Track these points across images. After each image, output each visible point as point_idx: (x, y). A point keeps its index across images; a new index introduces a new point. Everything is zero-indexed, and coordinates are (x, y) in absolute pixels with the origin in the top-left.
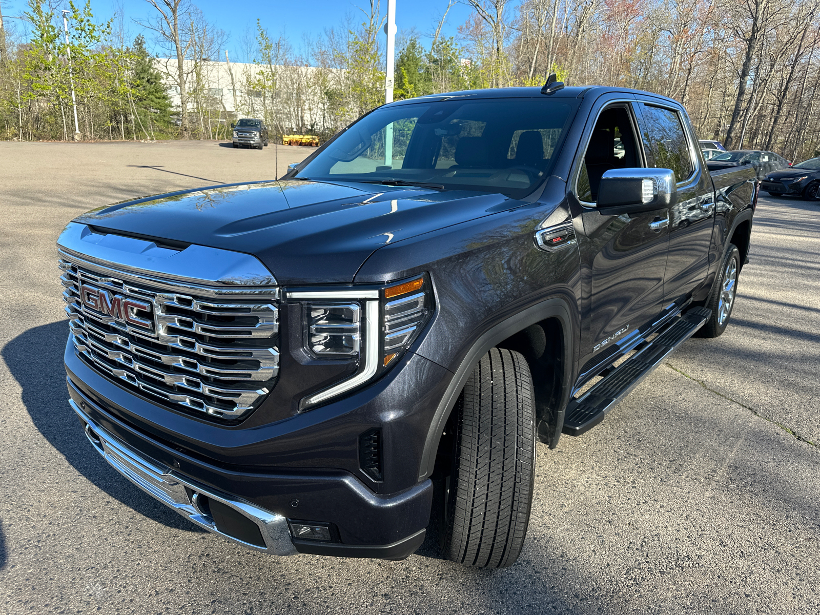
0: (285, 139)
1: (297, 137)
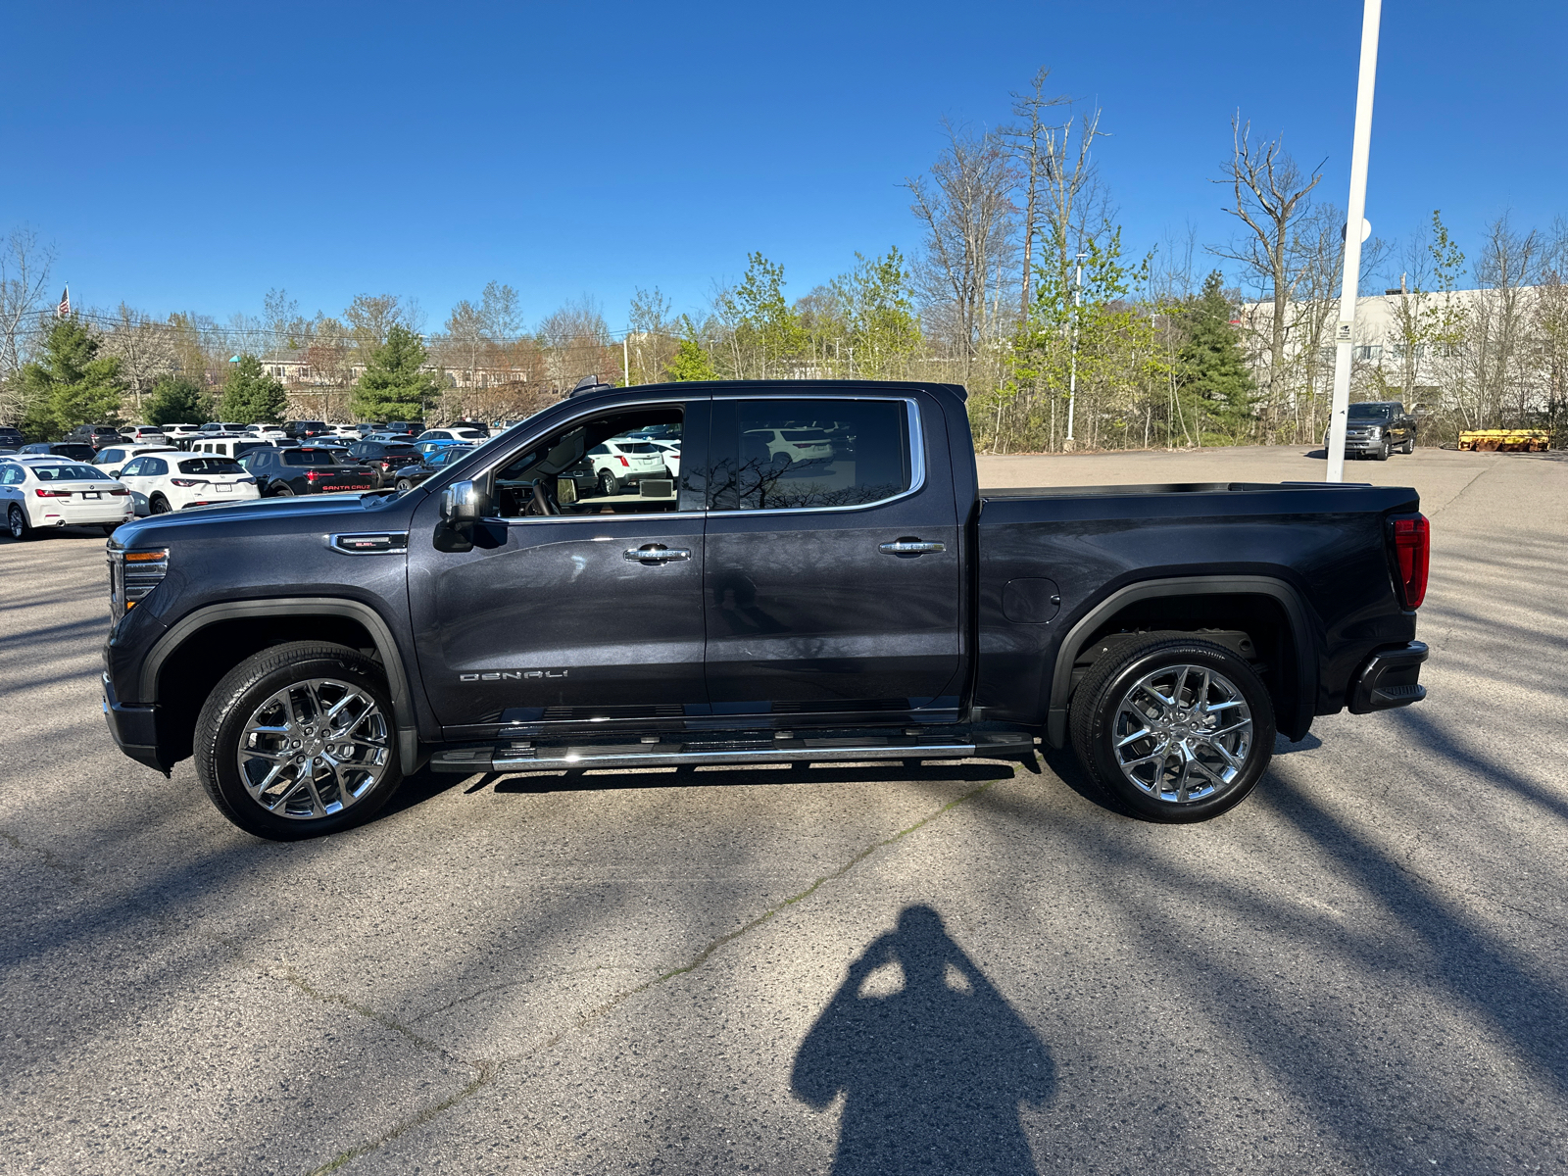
0: (1464, 439)
1: (1494, 434)
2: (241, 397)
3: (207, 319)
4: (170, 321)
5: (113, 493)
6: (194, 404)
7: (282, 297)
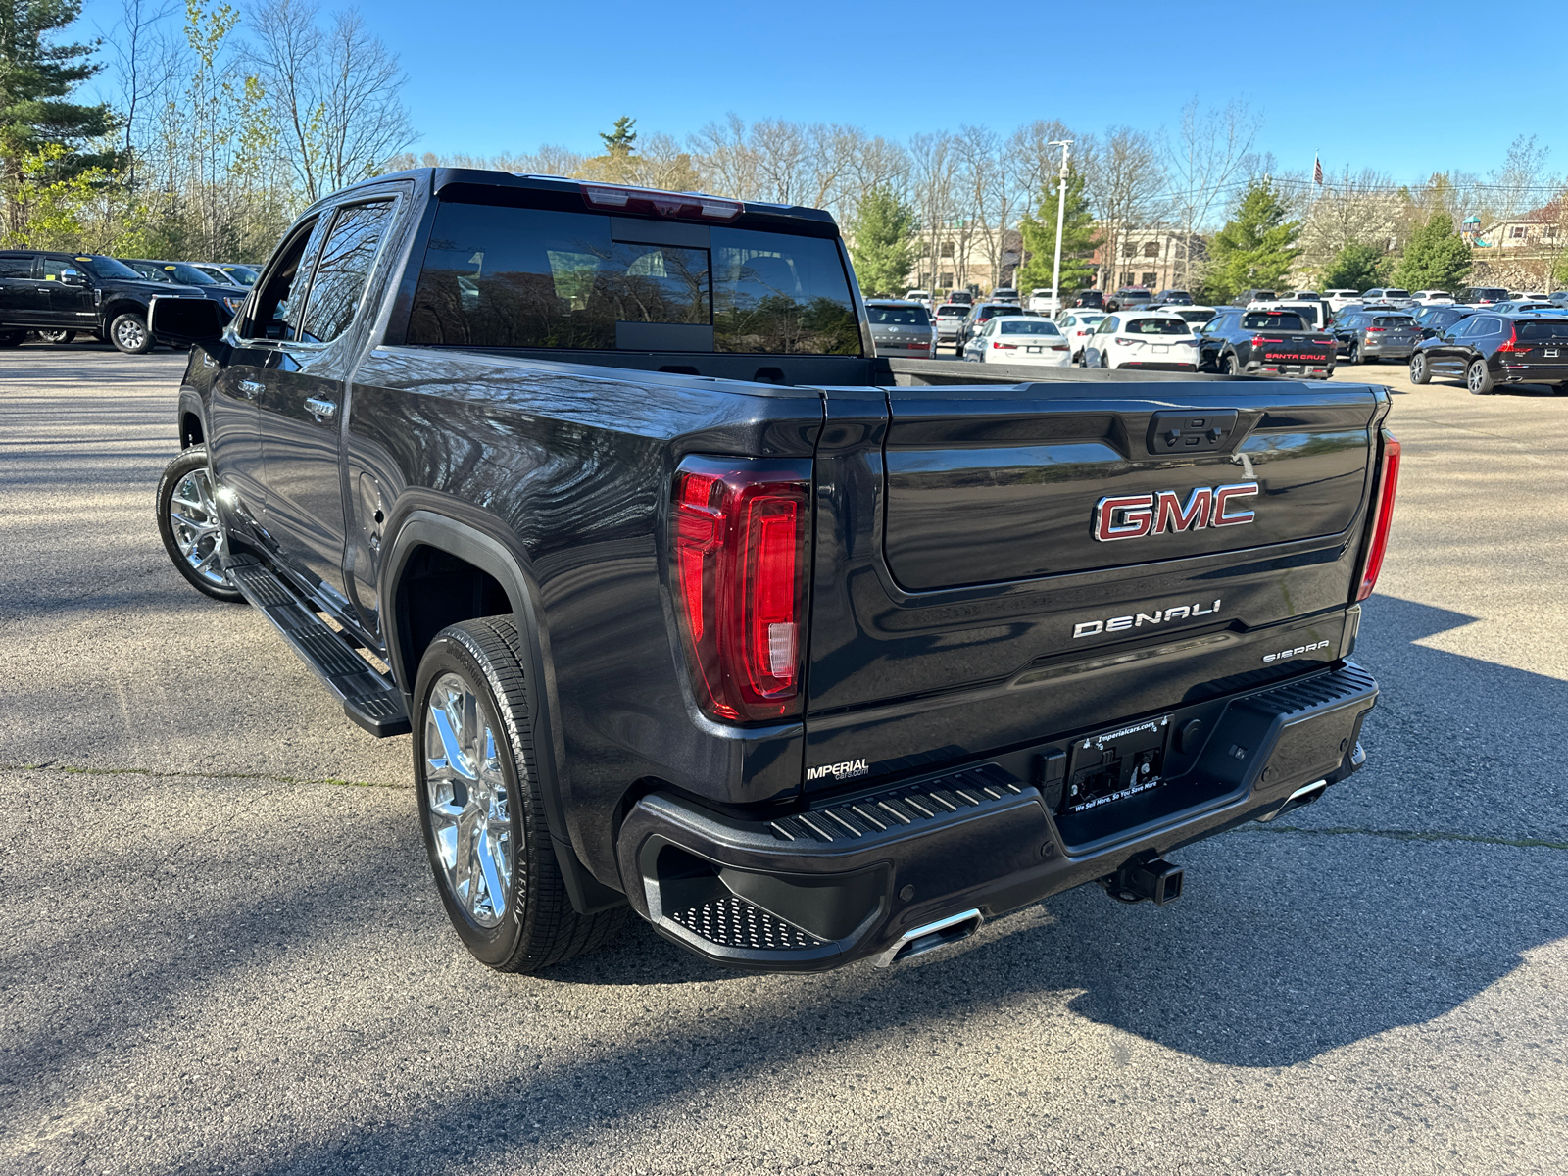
2: (1420, 260)
3: (1471, 176)
4: (1431, 182)
5: (1055, 348)
6: (1373, 269)
7: (1530, 144)
